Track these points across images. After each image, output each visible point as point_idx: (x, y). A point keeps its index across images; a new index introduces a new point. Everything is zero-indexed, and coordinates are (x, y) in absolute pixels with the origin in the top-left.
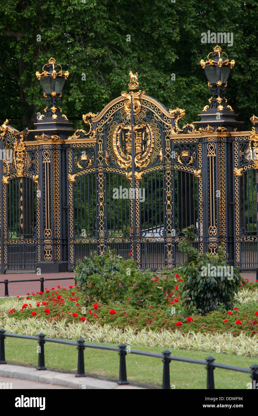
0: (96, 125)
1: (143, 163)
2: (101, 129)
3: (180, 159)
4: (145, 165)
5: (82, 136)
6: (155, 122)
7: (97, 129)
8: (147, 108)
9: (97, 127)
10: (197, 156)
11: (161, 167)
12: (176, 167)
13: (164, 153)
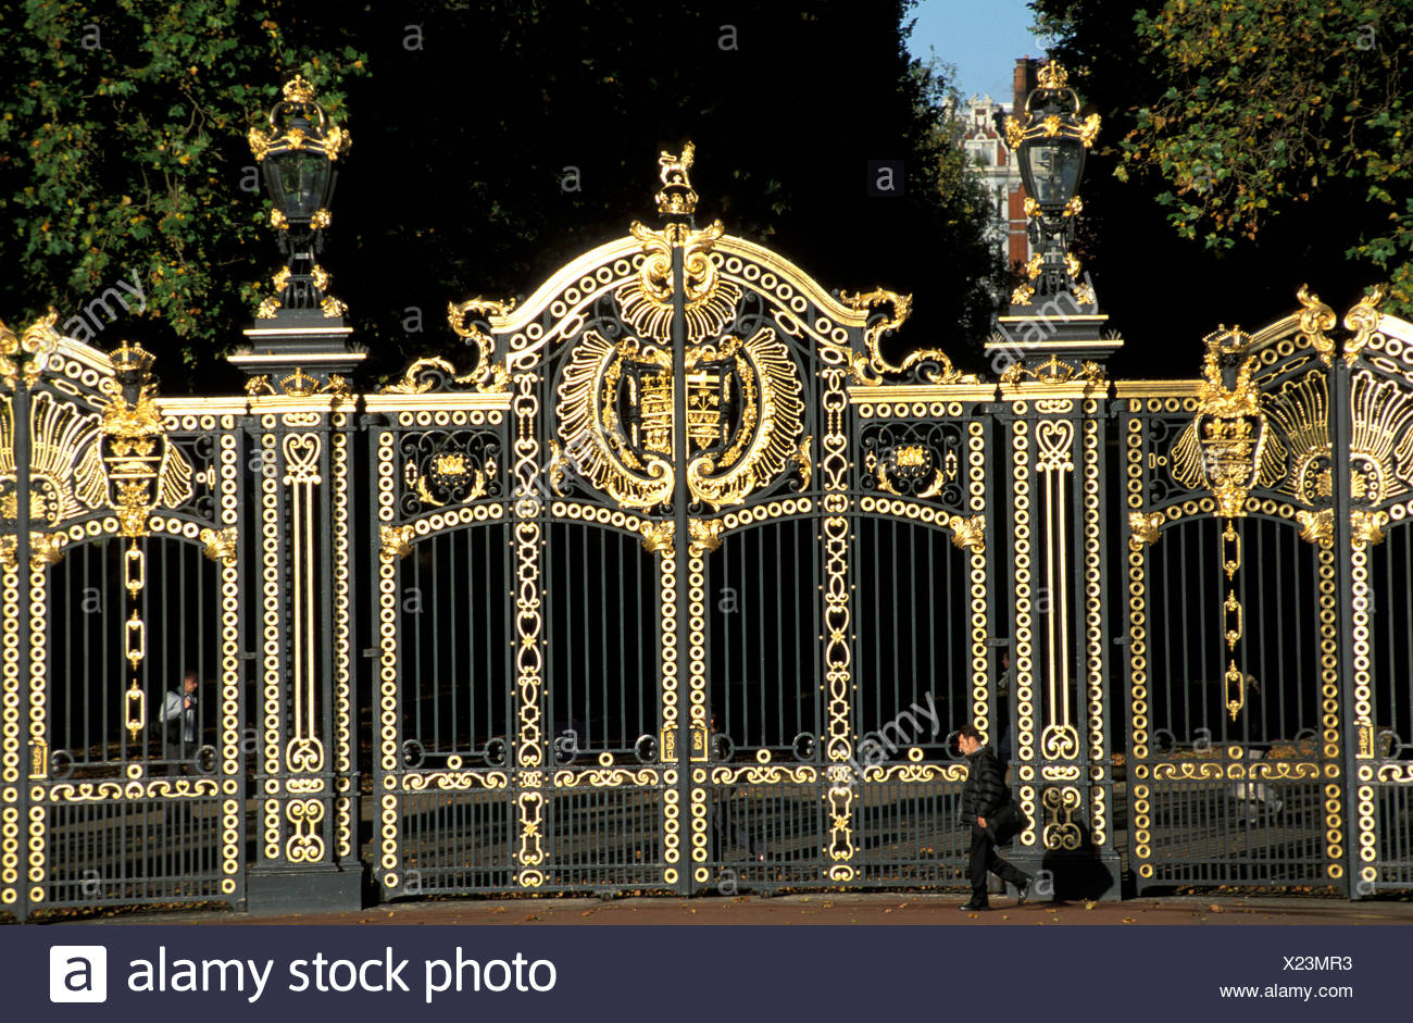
0: (504, 344)
1: (726, 489)
2: (527, 361)
3: (890, 475)
4: (734, 498)
5: (441, 383)
6: (779, 339)
7: (510, 358)
8: (741, 287)
9: (512, 350)
10: (963, 466)
11: (804, 506)
12: (869, 505)
13: (819, 452)
